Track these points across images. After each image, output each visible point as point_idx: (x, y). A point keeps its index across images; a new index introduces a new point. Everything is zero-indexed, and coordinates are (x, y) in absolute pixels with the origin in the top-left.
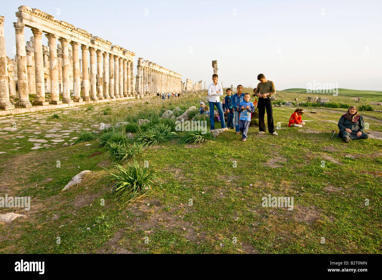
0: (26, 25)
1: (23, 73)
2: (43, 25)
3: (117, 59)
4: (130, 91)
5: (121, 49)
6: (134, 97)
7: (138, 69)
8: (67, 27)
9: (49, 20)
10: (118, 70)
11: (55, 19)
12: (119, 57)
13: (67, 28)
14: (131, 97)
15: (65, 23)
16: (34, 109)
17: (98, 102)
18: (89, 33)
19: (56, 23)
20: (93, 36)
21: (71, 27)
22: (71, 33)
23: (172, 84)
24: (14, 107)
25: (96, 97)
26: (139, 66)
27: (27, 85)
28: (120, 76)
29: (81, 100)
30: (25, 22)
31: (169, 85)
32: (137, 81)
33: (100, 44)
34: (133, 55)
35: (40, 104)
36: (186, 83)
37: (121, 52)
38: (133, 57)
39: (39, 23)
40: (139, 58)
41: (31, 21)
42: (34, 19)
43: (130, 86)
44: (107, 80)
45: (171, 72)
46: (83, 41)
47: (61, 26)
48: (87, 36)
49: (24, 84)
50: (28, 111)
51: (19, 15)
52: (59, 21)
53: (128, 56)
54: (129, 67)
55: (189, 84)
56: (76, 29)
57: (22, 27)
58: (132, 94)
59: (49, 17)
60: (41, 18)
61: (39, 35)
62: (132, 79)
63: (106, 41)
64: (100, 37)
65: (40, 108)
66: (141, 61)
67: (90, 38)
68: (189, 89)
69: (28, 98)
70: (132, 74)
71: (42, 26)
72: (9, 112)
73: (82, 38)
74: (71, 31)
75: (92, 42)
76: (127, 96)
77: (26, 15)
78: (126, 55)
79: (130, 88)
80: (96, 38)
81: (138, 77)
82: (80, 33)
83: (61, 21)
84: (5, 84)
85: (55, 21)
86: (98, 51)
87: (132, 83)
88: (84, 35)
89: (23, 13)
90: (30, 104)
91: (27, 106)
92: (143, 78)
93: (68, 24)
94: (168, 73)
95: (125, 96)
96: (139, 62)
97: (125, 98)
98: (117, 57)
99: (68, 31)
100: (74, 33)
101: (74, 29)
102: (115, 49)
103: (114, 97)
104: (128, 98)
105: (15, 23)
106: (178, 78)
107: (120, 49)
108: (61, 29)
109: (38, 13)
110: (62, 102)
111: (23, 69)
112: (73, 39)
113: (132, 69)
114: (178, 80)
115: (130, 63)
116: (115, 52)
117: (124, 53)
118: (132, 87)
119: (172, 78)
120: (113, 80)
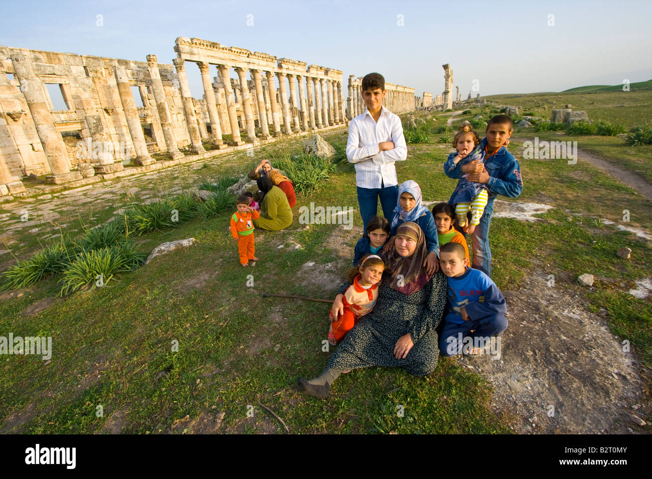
0: (186, 60)
1: (191, 116)
2: (208, 56)
3: (318, 82)
4: (338, 118)
5: (321, 68)
6: (344, 125)
7: (349, 90)
8: (240, 53)
9: (215, 49)
10: (319, 95)
11: (222, 46)
12: (319, 79)
13: (241, 55)
14: (340, 125)
15: (236, 48)
16: (208, 155)
17: (294, 136)
18: (271, 55)
19: (225, 51)
20: (278, 58)
21: (245, 52)
22: (248, 60)
23: (401, 101)
24: (184, 156)
25: (290, 131)
26: (349, 86)
27: (197, 129)
28: (323, 102)
29: (270, 137)
30: (184, 57)
31: (395, 103)
32: (349, 104)
33: (291, 67)
34: (339, 73)
35: (217, 148)
36: (422, 97)
37: (323, 72)
38: (341, 76)
39: (203, 55)
40: (350, 76)
41: (192, 53)
42: (195, 50)
43: (338, 112)
44: (305, 110)
45: (398, 87)
46: (266, 66)
47: (233, 53)
48: (270, 60)
49: (193, 128)
50: (202, 157)
51: (177, 49)
52: (228, 47)
53: (332, 75)
54: (336, 88)
55: (427, 98)
56: (253, 53)
57: (182, 63)
58: (341, 121)
59: (214, 45)
60: (205, 47)
61: (205, 70)
62: (340, 103)
63: (297, 62)
64: (288, 59)
65: (216, 153)
66: (353, 79)
67: (275, 61)
68: (426, 105)
69: (200, 143)
70: (340, 97)
71: (208, 58)
72: (176, 162)
73: (264, 63)
74: (248, 57)
75: (280, 66)
76: (334, 124)
77: (184, 48)
78: (329, 75)
79: (338, 115)
80: (282, 60)
81: (349, 100)
82: (260, 58)
83: (231, 48)
84: (169, 132)
85: (223, 49)
86: (289, 76)
87: (340, 108)
88: (266, 59)
89: (180, 46)
90: (203, 149)
91: (199, 152)
92: (356, 100)
93: (241, 49)
94: (394, 88)
95: (331, 124)
96: (350, 80)
97: (331, 127)
98: (316, 79)
99: (244, 58)
100: (252, 59)
101: (251, 54)
102: (312, 70)
103: (316, 128)
104: (335, 126)
105: (173, 60)
106: (409, 93)
107: (319, 68)
108: (233, 57)
109: (198, 42)
110: (244, 142)
111: (190, 112)
112: (252, 67)
113: (339, 91)
114: (410, 95)
115: (336, 84)
116: (313, 73)
117: (326, 72)
118: (341, 114)
119: (401, 94)
120: (313, 108)
